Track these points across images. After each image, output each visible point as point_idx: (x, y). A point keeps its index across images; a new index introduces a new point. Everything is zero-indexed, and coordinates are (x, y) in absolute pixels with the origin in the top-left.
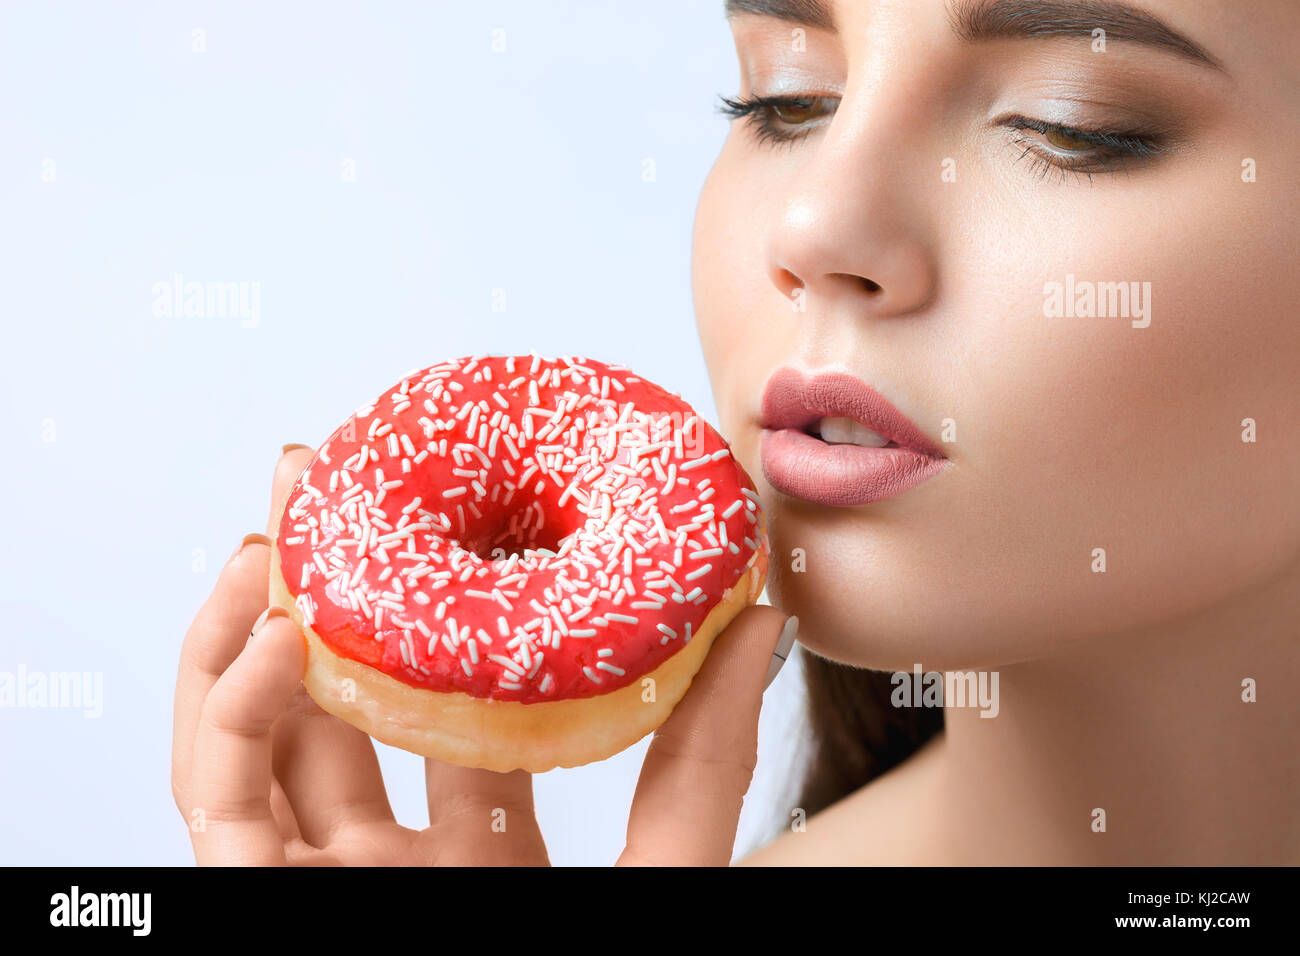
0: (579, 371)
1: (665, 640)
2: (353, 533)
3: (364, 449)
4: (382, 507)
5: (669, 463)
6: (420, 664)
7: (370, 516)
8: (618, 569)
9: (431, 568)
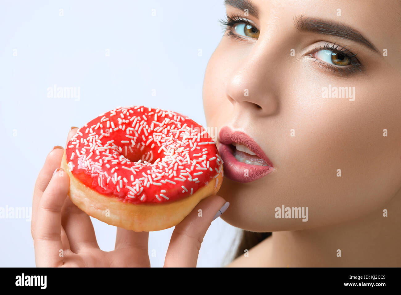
0: (171, 114)
1: (183, 191)
2: (90, 145)
3: (99, 124)
4: (100, 140)
5: (195, 142)
6: (104, 186)
7: (96, 142)
8: (173, 168)
9: (113, 158)
